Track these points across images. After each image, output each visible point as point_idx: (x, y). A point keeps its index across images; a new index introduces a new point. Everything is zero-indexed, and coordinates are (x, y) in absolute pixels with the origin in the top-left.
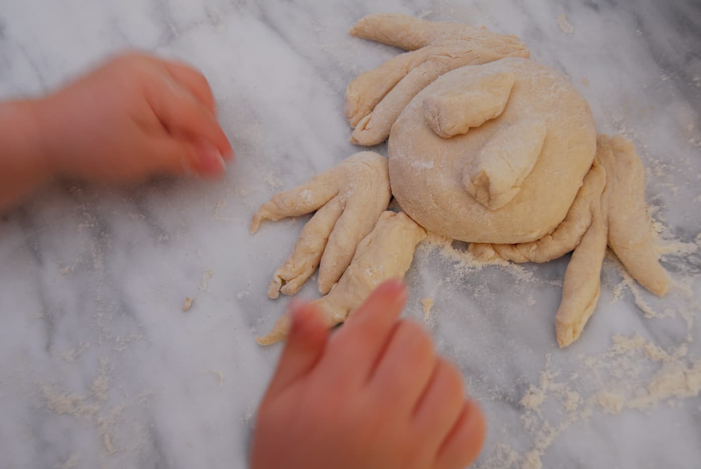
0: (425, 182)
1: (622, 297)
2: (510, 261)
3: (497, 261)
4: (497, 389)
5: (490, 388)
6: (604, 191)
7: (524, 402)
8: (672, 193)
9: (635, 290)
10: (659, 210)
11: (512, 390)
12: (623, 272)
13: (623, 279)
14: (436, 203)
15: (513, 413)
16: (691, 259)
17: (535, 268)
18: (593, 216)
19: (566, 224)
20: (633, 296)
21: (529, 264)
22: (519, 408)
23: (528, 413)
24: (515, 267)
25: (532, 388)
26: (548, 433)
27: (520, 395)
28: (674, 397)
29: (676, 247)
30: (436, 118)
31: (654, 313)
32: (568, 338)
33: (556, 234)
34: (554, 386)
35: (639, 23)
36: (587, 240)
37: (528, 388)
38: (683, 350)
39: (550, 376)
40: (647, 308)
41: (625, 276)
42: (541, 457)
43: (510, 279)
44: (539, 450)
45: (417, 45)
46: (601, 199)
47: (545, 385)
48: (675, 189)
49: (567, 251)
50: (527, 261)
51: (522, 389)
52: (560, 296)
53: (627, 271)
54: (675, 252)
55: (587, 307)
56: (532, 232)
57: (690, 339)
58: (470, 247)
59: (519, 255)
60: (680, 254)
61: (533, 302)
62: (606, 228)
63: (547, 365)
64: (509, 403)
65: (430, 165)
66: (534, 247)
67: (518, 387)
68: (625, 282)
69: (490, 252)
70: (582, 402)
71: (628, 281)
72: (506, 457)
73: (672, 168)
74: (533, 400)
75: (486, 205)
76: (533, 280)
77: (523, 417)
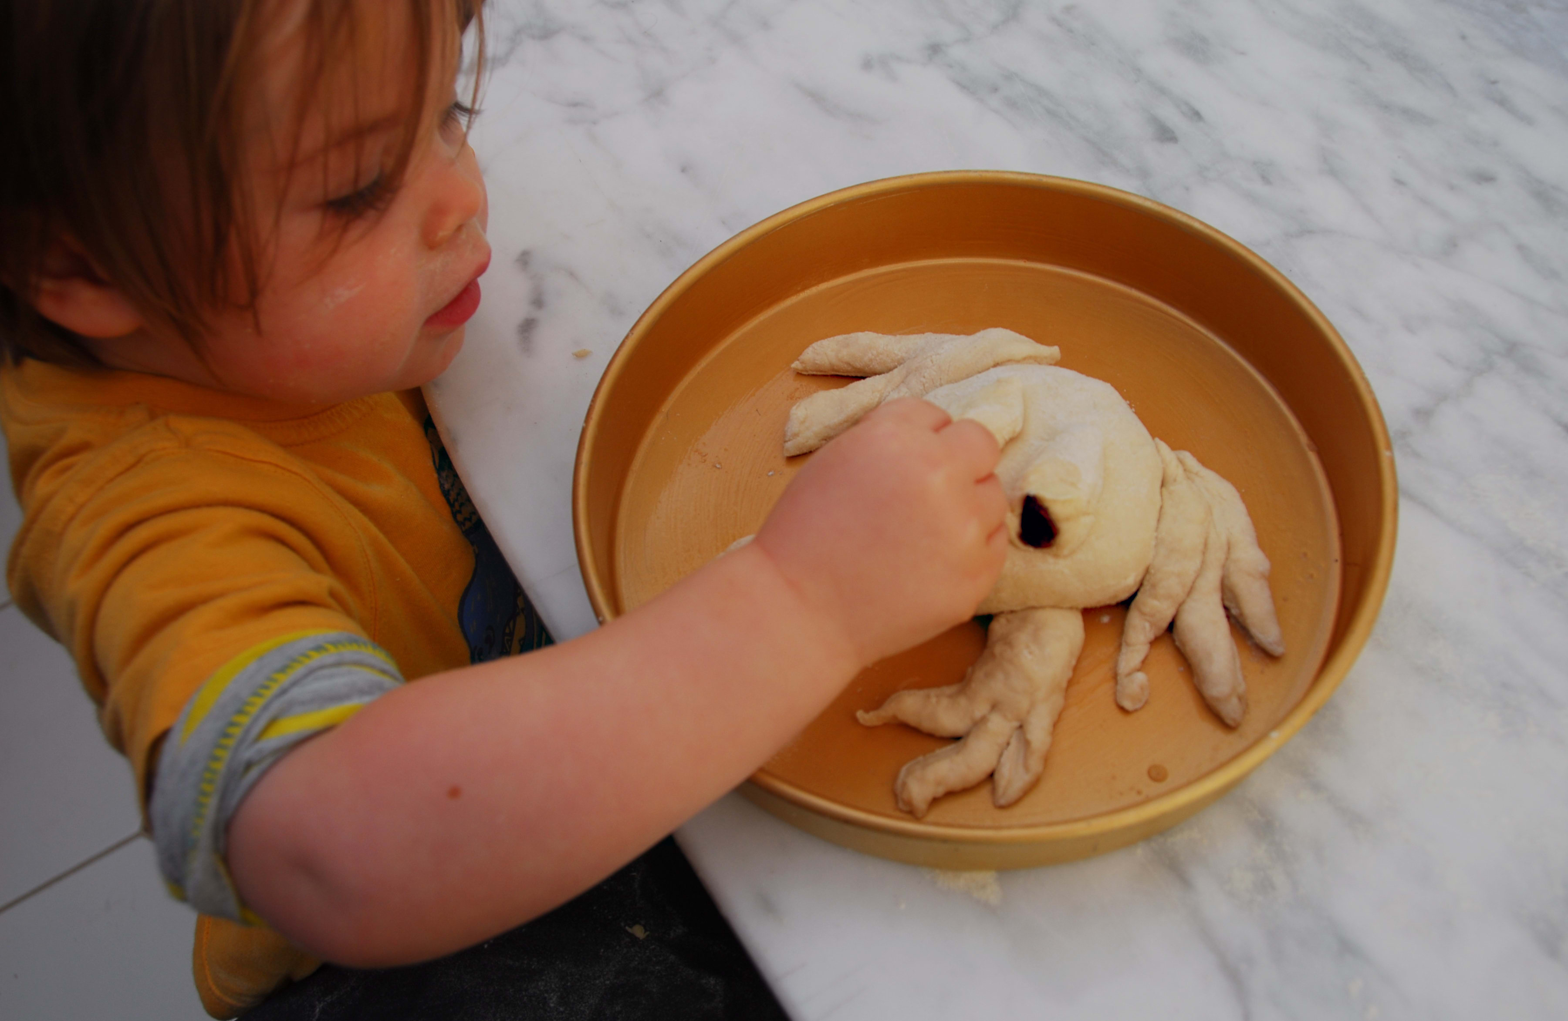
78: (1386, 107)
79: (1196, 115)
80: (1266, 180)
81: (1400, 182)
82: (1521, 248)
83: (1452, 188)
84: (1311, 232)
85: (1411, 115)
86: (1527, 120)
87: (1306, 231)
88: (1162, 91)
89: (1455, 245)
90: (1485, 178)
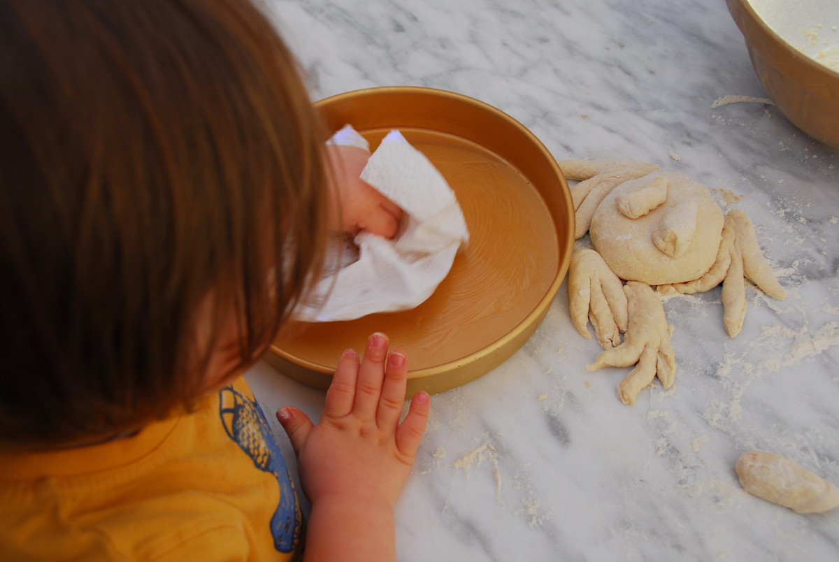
0: (628, 248)
1: (759, 304)
2: (685, 293)
3: (677, 295)
4: (700, 368)
5: (695, 368)
6: (735, 241)
7: (719, 373)
8: (770, 242)
9: (766, 299)
10: (766, 253)
11: (709, 368)
12: (756, 290)
13: (756, 294)
14: (637, 259)
15: (713, 381)
16: (793, 277)
17: (701, 296)
18: (732, 257)
19: (716, 265)
20: (766, 303)
21: (698, 293)
22: (717, 377)
23: (723, 379)
24: (689, 296)
25: (721, 364)
26: (739, 388)
27: (715, 370)
28: (808, 356)
29: (782, 272)
30: (628, 207)
31: (781, 311)
32: (735, 331)
33: (711, 272)
34: (734, 362)
35: (719, 150)
36: (731, 272)
37: (719, 365)
38: (805, 329)
39: (730, 356)
40: (776, 308)
41: (758, 291)
42: (740, 403)
43: (688, 305)
44: (737, 399)
45: (590, 175)
46: (735, 246)
47: (729, 361)
48: (771, 239)
49: (720, 282)
50: (695, 292)
51: (715, 367)
52: (722, 309)
53: (758, 288)
54: (783, 275)
55: (743, 311)
56: (699, 271)
57: (807, 322)
58: (658, 288)
59: (691, 288)
60: (786, 276)
61: (707, 315)
62: (742, 263)
63: (726, 350)
64: (709, 375)
65: (630, 237)
66: (700, 281)
67: (712, 365)
68: (758, 296)
69: (672, 289)
70: (754, 368)
71: (760, 294)
72: (717, 406)
73: (765, 228)
74: (724, 372)
75: (672, 255)
76: (702, 302)
77: (721, 382)
78: (503, 11)
79: (415, 19)
80: (443, 46)
81: (505, 44)
82: (556, 71)
83: (528, 46)
84: (461, 69)
85: (514, 14)
86: (567, 13)
87: (459, 68)
88: (400, 8)
89: (526, 71)
90: (544, 40)
